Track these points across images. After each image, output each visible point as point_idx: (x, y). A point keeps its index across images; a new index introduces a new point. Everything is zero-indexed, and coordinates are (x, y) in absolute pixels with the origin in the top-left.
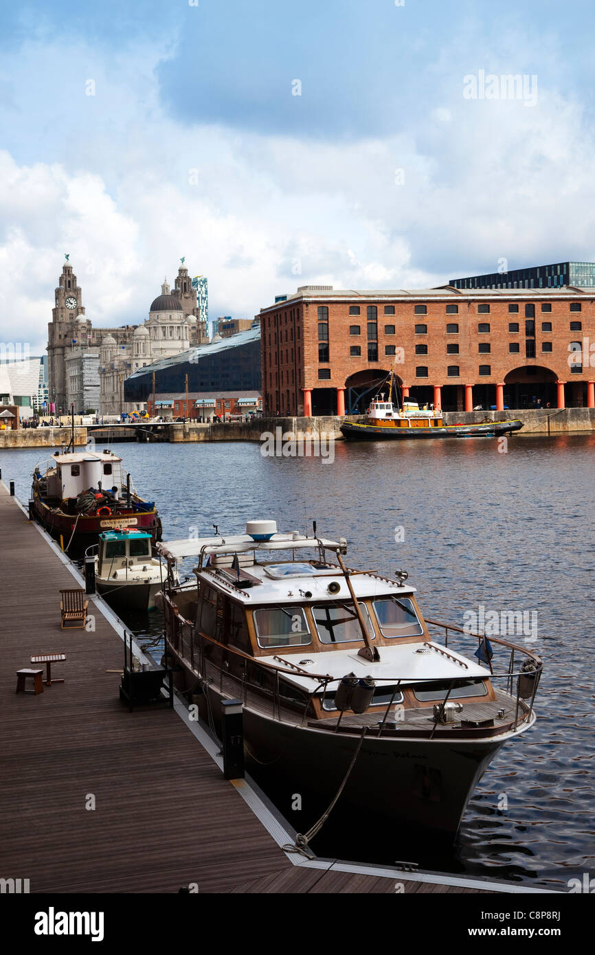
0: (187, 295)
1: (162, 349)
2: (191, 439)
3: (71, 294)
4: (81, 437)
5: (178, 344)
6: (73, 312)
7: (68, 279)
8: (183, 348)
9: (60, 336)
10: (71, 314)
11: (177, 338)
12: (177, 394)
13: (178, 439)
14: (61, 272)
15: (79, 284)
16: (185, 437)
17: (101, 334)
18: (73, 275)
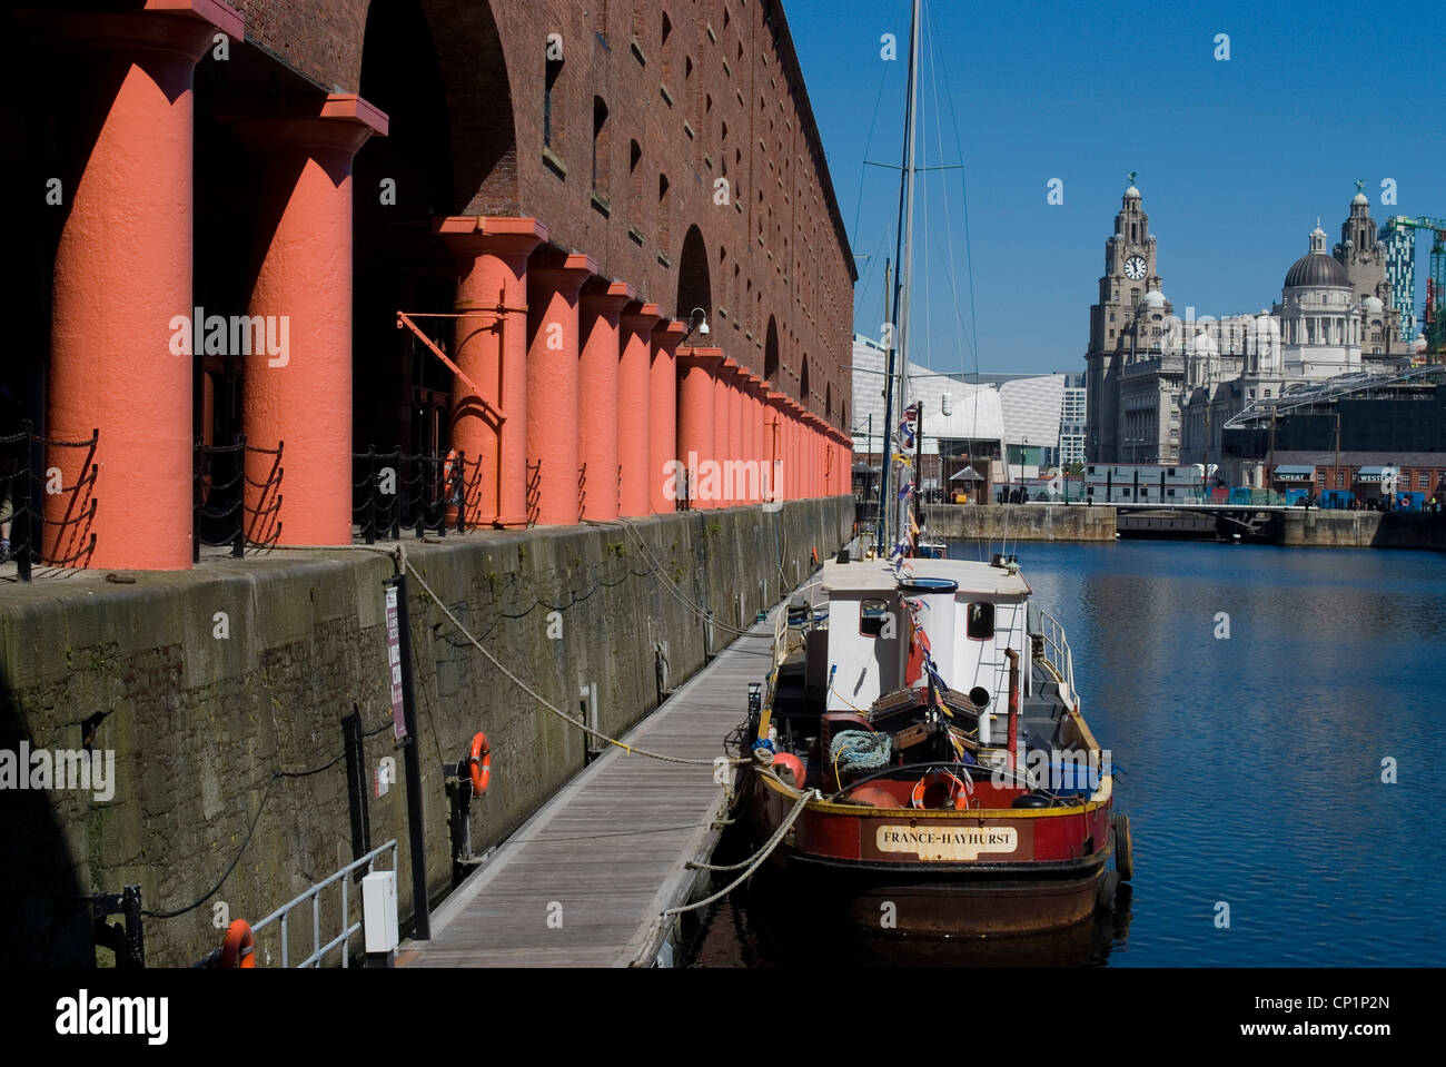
0: (1366, 255)
1: (1304, 363)
2: (1320, 541)
3: (1137, 250)
4: (1104, 526)
5: (1339, 354)
6: (1140, 285)
8: (1348, 364)
9: (1112, 332)
10: (1134, 290)
11: (1337, 341)
12: (1323, 454)
13: (1292, 539)
16: (1306, 536)
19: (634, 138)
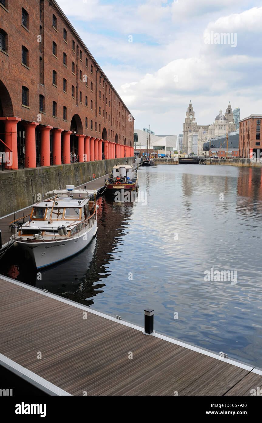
0: (230, 115)
1: (218, 133)
2: (213, 164)
3: (191, 113)
4: (177, 162)
7: (190, 108)
9: (187, 128)
10: (191, 121)
12: (219, 149)
13: (208, 164)
14: (188, 106)
15: (194, 110)
16: (211, 163)
17: (199, 127)
18: (192, 107)
19: (54, 100)
